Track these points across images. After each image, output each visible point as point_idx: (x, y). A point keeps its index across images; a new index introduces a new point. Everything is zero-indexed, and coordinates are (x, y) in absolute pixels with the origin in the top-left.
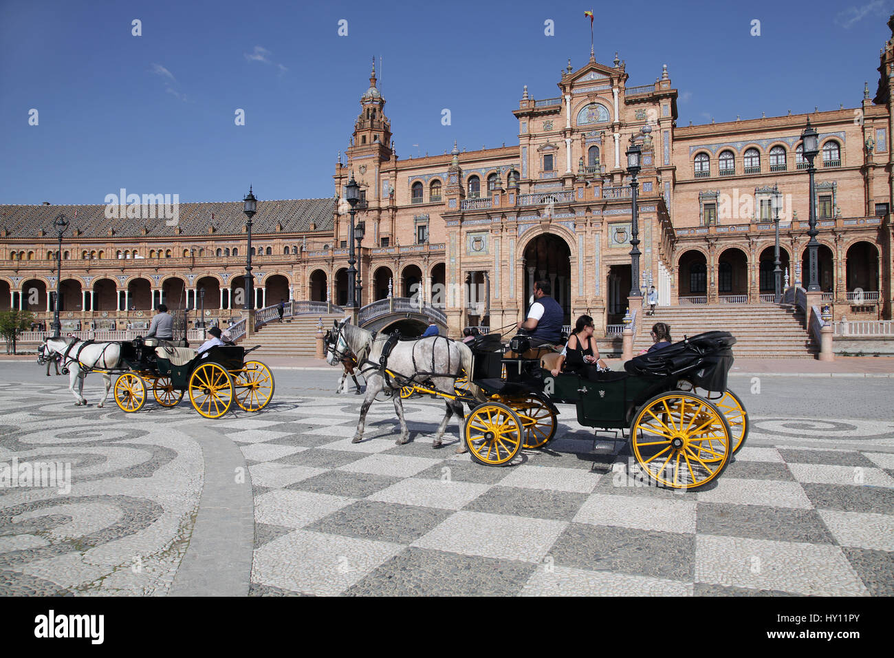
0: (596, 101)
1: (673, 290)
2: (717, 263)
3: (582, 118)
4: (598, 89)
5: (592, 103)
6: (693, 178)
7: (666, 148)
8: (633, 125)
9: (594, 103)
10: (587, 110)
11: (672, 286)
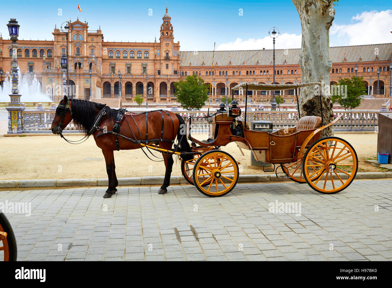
0: (79, 33)
1: (101, 93)
2: (114, 85)
3: (75, 38)
4: (80, 29)
5: (77, 34)
6: (108, 58)
7: (100, 51)
8: (90, 42)
9: (78, 34)
10: (76, 36)
11: (101, 92)
